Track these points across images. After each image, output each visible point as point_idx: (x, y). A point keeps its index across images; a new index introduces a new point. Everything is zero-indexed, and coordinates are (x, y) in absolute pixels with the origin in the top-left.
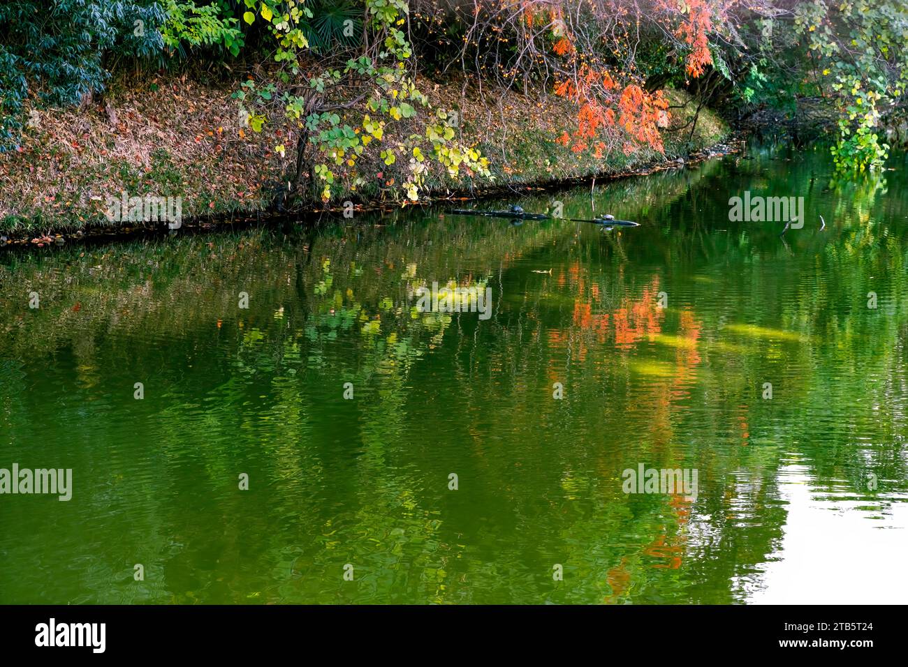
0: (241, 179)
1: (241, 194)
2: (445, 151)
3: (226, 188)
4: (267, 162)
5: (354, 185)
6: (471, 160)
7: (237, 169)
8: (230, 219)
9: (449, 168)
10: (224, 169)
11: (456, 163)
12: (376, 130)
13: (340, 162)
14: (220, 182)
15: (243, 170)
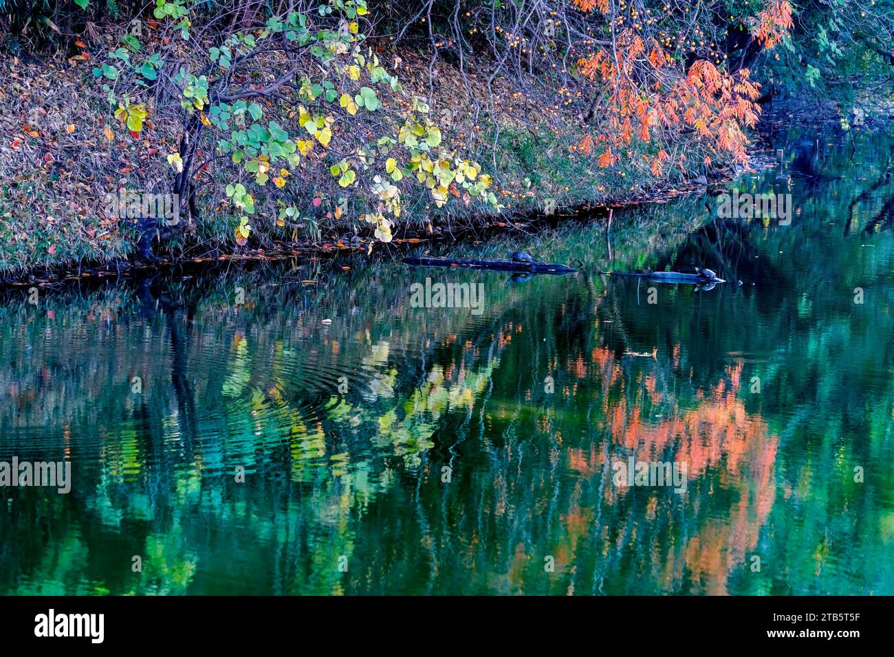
0: (87, 207)
1: (91, 233)
2: (427, 165)
3: (67, 221)
4: (124, 181)
5: (281, 218)
6: (467, 180)
7: (80, 192)
8: (75, 273)
9: (434, 190)
10: (60, 192)
11: (445, 184)
12: (321, 130)
13: (262, 180)
14: (57, 212)
15: (89, 194)
